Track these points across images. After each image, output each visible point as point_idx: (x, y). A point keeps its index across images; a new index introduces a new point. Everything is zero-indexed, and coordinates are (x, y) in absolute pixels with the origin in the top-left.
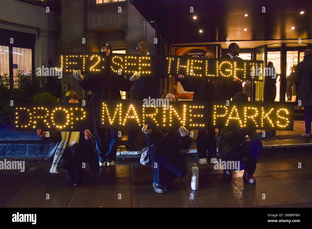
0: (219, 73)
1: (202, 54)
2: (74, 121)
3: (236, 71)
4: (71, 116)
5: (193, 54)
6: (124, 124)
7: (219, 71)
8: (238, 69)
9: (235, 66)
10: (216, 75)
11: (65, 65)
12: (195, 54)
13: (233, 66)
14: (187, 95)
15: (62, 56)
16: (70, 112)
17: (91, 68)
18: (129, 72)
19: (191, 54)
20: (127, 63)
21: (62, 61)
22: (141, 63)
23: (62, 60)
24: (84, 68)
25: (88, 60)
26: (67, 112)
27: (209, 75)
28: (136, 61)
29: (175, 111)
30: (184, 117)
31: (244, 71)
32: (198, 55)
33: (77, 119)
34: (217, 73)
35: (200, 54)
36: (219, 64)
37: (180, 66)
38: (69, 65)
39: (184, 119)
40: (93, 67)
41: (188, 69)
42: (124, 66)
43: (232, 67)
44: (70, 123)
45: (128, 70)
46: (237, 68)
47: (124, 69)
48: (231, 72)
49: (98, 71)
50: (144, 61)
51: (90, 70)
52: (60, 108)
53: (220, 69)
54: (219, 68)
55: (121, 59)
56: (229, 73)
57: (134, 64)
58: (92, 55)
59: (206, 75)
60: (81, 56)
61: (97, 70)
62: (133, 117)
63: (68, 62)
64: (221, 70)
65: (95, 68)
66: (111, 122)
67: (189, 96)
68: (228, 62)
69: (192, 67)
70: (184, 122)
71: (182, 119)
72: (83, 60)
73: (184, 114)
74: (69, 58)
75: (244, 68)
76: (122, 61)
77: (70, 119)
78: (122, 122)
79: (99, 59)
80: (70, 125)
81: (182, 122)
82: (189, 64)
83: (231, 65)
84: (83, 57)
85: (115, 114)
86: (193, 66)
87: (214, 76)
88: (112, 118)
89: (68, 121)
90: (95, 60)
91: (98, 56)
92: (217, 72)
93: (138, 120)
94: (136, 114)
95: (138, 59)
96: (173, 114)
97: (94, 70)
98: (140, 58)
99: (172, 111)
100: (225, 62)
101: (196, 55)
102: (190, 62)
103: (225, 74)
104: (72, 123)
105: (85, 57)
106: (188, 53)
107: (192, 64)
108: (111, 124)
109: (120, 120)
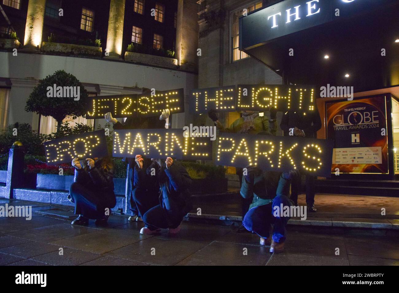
0: (255, 103)
1: (364, 108)
2: (91, 148)
3: (278, 99)
4: (88, 145)
5: (352, 110)
6: (131, 153)
7: (255, 100)
8: (279, 97)
9: (276, 94)
10: (251, 105)
11: (97, 109)
12: (354, 109)
13: (274, 93)
14: (345, 166)
15: (94, 100)
16: (87, 140)
17: (123, 111)
18: (157, 111)
19: (349, 110)
20: (154, 102)
21: (94, 106)
22: (168, 100)
23: (94, 104)
24: (116, 111)
25: (119, 103)
26: (84, 141)
27: (242, 106)
28: (163, 99)
29: (177, 139)
30: (186, 145)
31: (288, 99)
32: (359, 111)
33: (93, 146)
34: (252, 103)
35: (361, 109)
36: (256, 91)
37: (208, 100)
38: (101, 109)
39: (186, 148)
40: (125, 110)
41: (217, 102)
42: (151, 106)
43: (271, 95)
44: (88, 151)
45: (155, 109)
46: (278, 95)
47: (151, 109)
48: (271, 101)
49: (130, 114)
50: (171, 97)
51: (122, 113)
52: (79, 139)
53: (256, 98)
54: (255, 96)
55: (148, 99)
56: (268, 102)
57: (161, 102)
58: (124, 98)
59: (239, 106)
60: (112, 99)
61: (128, 113)
62: (139, 146)
63: (100, 106)
64: (257, 100)
65: (127, 111)
66: (121, 151)
67: (348, 168)
68: (267, 89)
69: (221, 99)
70: (186, 151)
71: (184, 148)
72: (115, 103)
73: (186, 142)
74: (101, 102)
75: (287, 96)
76: (149, 101)
77: (88, 147)
78: (130, 151)
79: (131, 102)
80: (89, 152)
81: (183, 151)
82: (218, 95)
83: (271, 92)
84: (114, 101)
85: (124, 144)
86: (223, 97)
87: (249, 106)
88: (122, 147)
89: (87, 149)
90: (127, 102)
91: (130, 98)
92: (253, 101)
93: (143, 149)
94: (142, 143)
95: (164, 96)
96: (175, 142)
97: (125, 113)
98: (166, 94)
99: (174, 139)
100: (263, 89)
101: (357, 111)
102: (219, 93)
103: (262, 104)
104: (90, 151)
105: (117, 100)
106: (345, 110)
107: (221, 95)
108: (121, 153)
109: (129, 149)
